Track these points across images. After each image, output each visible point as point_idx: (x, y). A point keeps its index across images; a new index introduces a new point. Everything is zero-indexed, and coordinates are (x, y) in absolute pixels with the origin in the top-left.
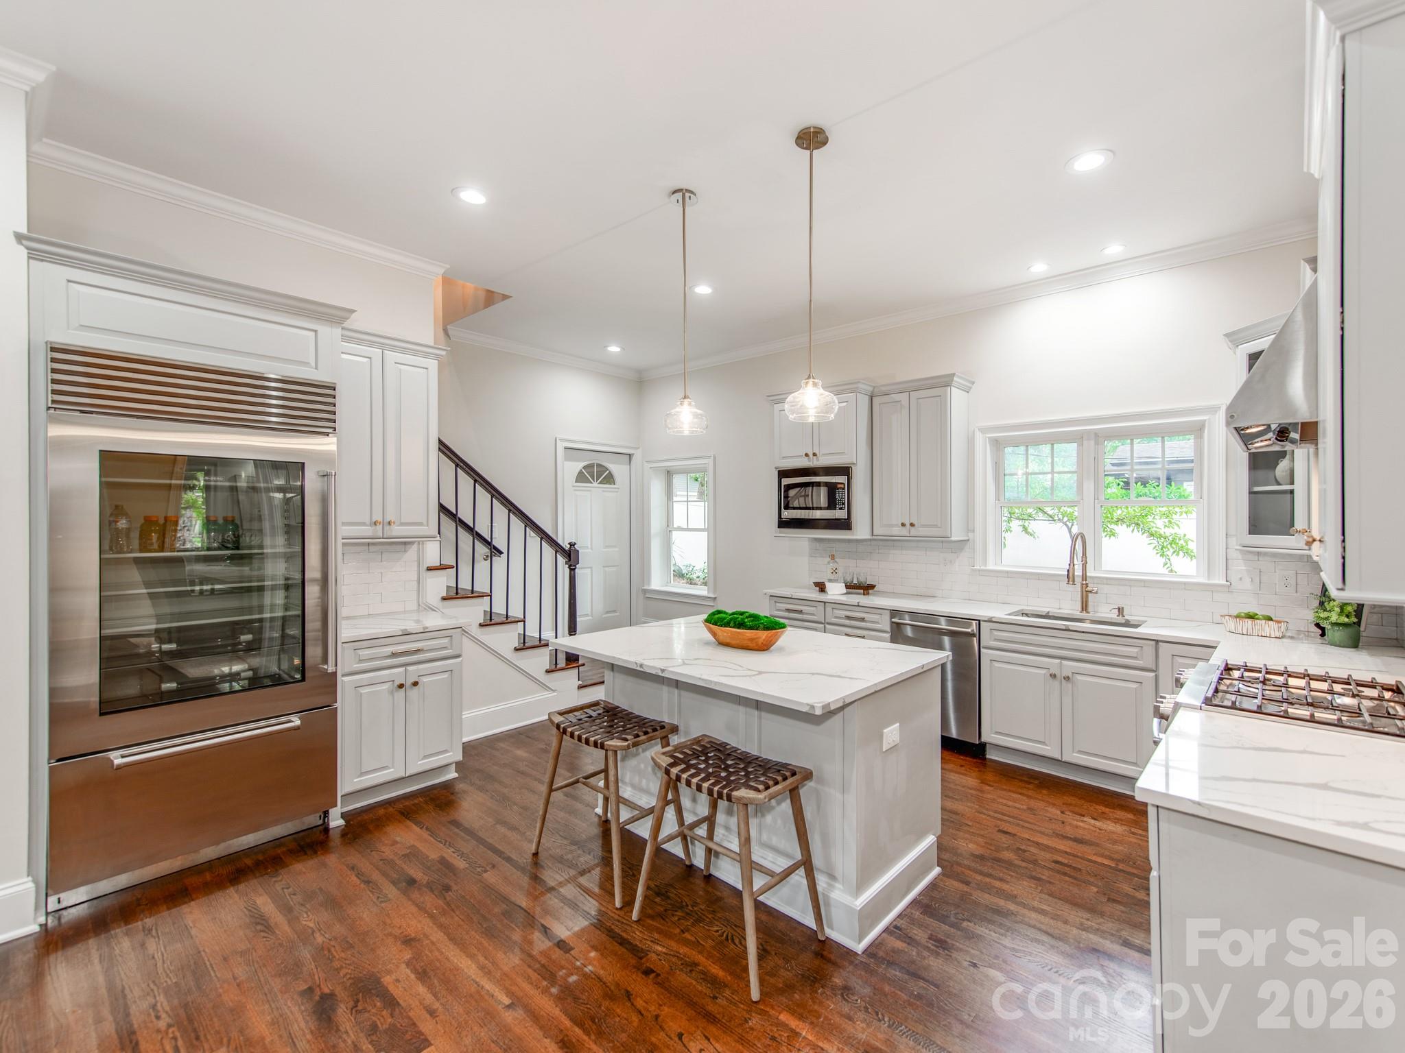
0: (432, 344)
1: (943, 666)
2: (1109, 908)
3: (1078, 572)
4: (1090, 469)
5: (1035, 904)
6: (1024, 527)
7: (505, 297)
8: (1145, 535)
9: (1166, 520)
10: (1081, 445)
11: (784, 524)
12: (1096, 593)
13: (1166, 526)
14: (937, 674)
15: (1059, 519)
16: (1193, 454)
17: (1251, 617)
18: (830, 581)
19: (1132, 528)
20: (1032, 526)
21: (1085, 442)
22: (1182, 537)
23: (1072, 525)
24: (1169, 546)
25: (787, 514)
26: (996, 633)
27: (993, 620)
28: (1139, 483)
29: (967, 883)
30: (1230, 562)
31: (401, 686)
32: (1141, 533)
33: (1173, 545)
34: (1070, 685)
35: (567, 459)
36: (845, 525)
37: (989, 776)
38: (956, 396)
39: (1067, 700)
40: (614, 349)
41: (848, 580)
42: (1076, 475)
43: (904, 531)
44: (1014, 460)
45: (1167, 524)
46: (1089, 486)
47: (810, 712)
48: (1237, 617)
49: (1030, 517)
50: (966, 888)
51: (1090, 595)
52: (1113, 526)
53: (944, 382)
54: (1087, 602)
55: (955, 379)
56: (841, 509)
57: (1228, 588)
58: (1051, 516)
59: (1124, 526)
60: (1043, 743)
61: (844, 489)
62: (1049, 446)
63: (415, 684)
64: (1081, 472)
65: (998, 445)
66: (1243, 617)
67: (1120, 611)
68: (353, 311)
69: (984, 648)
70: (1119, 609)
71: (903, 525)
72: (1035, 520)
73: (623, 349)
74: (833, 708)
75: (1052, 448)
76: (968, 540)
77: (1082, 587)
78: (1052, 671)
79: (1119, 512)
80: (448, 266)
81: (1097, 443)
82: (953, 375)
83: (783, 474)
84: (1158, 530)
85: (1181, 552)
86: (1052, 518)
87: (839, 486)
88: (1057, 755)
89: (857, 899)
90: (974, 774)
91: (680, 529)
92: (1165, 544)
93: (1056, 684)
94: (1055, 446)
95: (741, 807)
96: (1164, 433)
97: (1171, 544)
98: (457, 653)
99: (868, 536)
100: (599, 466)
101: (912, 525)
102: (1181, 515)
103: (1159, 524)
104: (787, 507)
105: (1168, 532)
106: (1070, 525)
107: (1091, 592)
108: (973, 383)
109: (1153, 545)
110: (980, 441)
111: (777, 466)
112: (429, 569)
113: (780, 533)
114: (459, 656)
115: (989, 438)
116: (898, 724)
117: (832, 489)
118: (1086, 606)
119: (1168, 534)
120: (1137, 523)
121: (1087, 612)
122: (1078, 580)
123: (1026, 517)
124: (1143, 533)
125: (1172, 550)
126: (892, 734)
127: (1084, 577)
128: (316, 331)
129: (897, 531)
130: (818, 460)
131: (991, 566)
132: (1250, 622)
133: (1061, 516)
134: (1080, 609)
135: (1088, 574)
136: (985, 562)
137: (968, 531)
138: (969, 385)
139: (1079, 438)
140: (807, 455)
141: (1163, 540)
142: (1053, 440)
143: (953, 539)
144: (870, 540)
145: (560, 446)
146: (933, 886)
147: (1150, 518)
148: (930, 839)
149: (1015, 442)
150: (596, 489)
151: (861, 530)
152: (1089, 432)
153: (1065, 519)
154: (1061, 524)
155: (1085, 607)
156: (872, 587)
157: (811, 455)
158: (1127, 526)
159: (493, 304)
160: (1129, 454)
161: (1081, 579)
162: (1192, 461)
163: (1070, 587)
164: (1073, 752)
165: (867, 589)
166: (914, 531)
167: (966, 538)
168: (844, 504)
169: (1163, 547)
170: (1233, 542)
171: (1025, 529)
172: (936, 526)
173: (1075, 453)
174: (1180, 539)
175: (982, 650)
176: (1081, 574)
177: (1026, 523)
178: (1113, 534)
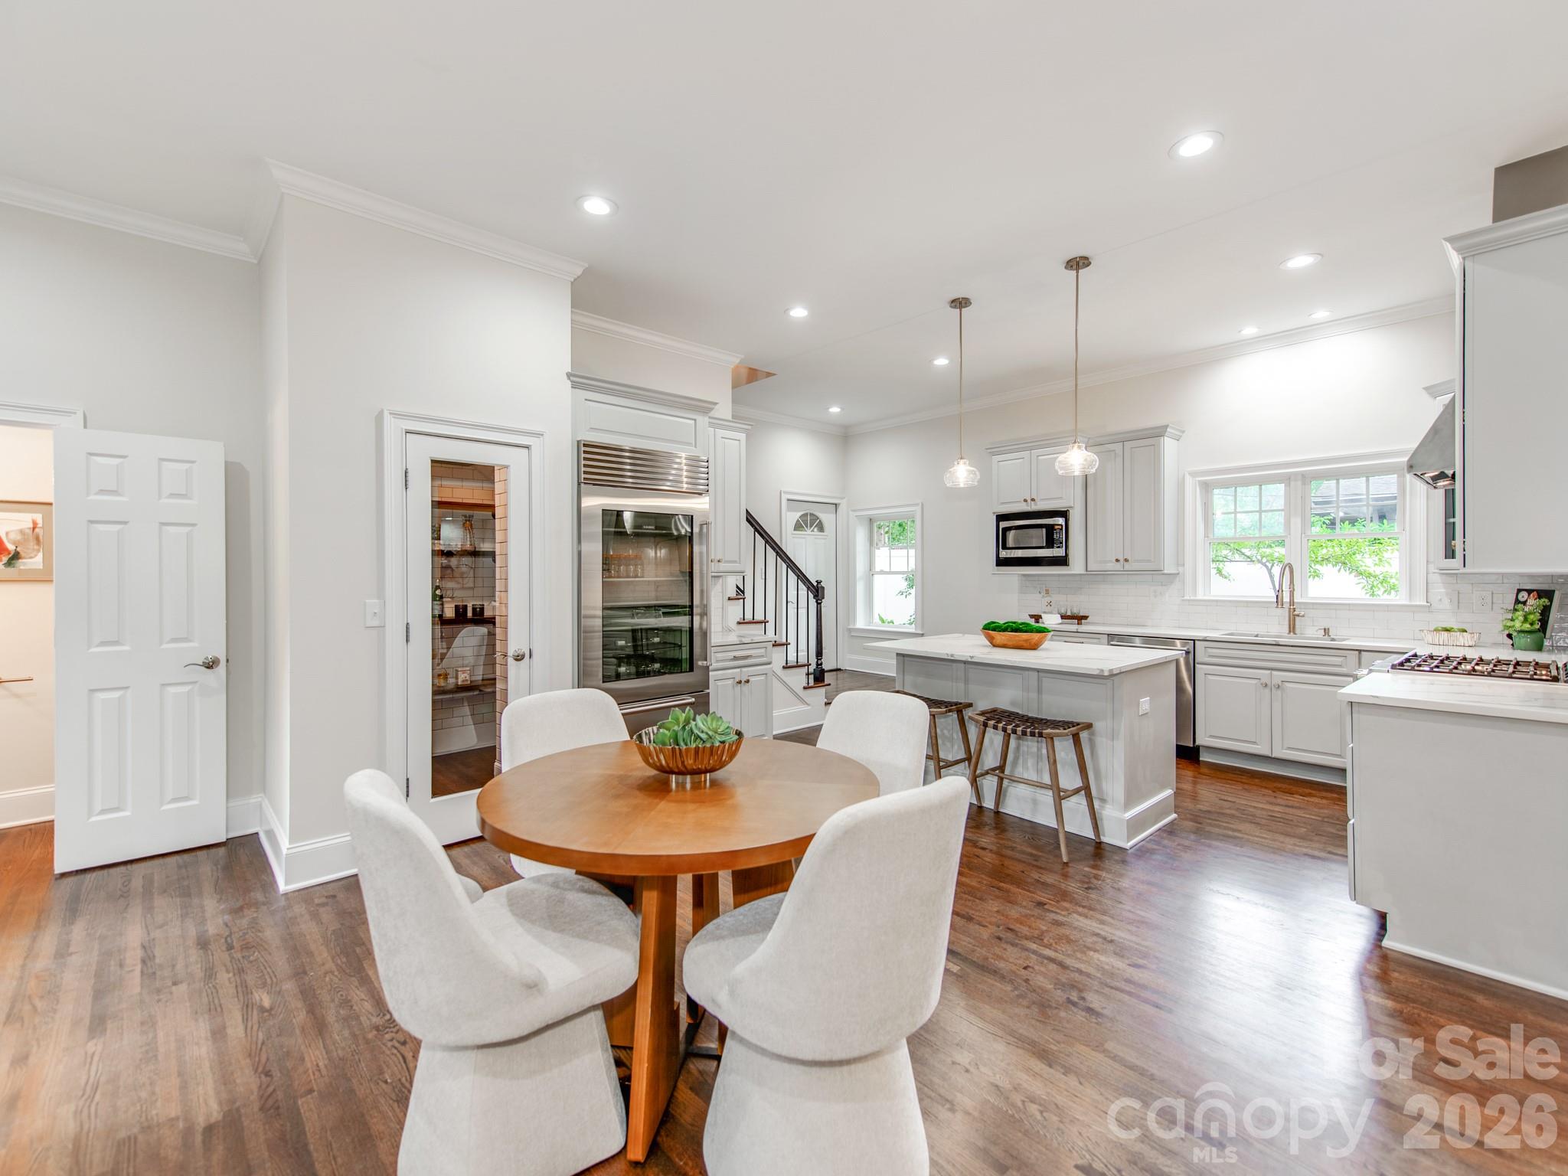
0: (730, 418)
1: (1177, 661)
2: (1316, 838)
3: (1286, 599)
4: (1297, 507)
5: (1257, 834)
6: (1218, 569)
7: (769, 375)
8: (1354, 574)
9: (1377, 559)
10: (1288, 485)
11: (1001, 562)
12: (1303, 616)
13: (1376, 564)
14: (1173, 667)
15: (1258, 560)
16: (1396, 492)
17: (1447, 630)
18: (1045, 613)
19: (1338, 567)
20: (1228, 568)
21: (1292, 483)
22: (1394, 575)
23: (1273, 565)
24: (1379, 585)
25: (1004, 554)
26: (1209, 650)
27: (1208, 639)
28: (1347, 522)
29: (1200, 823)
30: (1430, 585)
31: (740, 682)
32: (1348, 572)
33: (1384, 584)
34: (1279, 692)
35: (789, 509)
36: (1063, 561)
37: (1204, 770)
38: (1168, 445)
39: (1277, 706)
40: (835, 410)
41: (1063, 612)
42: (1283, 513)
43: (1118, 566)
44: (1221, 500)
45: (1377, 562)
46: (1297, 522)
47: (1101, 674)
48: (1436, 630)
49: (1226, 559)
50: (1199, 825)
51: (1297, 618)
52: (1318, 567)
53: (1159, 433)
54: (1294, 625)
55: (1168, 430)
56: (1058, 547)
57: (1429, 608)
58: (1249, 557)
59: (1330, 565)
60: (1254, 743)
61: (1061, 529)
62: (1257, 487)
63: (748, 681)
64: (1288, 511)
65: (1207, 488)
66: (1439, 630)
67: (1326, 631)
68: (716, 404)
69: (1198, 663)
70: (1325, 629)
71: (1117, 560)
72: (1231, 561)
73: (842, 409)
74: (1115, 673)
75: (1261, 489)
76: (1178, 574)
77: (1290, 611)
78: (1264, 681)
79: (1324, 551)
80: (743, 356)
81: (1304, 484)
82: (1167, 426)
83: (1001, 518)
84: (1367, 569)
85: (1392, 591)
86: (1250, 559)
87: (1056, 527)
88: (1267, 753)
89: (1125, 813)
90: (1191, 769)
91: (882, 572)
92: (1375, 583)
93: (1267, 691)
94: (1263, 487)
95: (1049, 740)
96: (1368, 473)
97: (1382, 583)
98: (769, 661)
99: (1083, 572)
100: (811, 515)
101: (1126, 560)
102: (1392, 553)
103: (1368, 562)
104: (1005, 547)
105: (1378, 570)
106: (1269, 565)
107: (1298, 615)
108: (1183, 432)
109: (1361, 585)
110: (1190, 484)
111: (995, 511)
112: (729, 599)
113: (998, 571)
114: (769, 663)
115: (1199, 481)
116: (1148, 698)
117: (1050, 529)
118: (1294, 628)
119: (1378, 573)
120: (1343, 562)
121: (1295, 634)
122: (1286, 606)
123: (1221, 558)
124: (1350, 573)
125: (1382, 590)
126: (1145, 703)
127: (1292, 602)
128: (695, 420)
129: (1111, 566)
130: (1036, 505)
131: (1200, 596)
132: (1446, 633)
133: (1259, 558)
134: (1288, 632)
135: (1295, 601)
136: (1195, 592)
137: (1178, 565)
138: (1181, 434)
139: (1287, 480)
140: (1025, 501)
141: (1373, 579)
142: (1261, 482)
143: (1166, 572)
144: (1085, 575)
145: (785, 497)
146: (1172, 823)
147: (1358, 557)
148: (1169, 792)
149: (1225, 485)
150: (810, 534)
151: (1076, 565)
152: (1296, 474)
153: (1264, 560)
154: (1260, 565)
155: (1292, 629)
156: (1086, 618)
157: (1029, 501)
158: (1333, 566)
159: (757, 380)
160: (1334, 493)
161: (1288, 605)
162: (1395, 498)
163: (1279, 611)
164: (1282, 748)
165: (1080, 619)
166: (1127, 566)
167: (1176, 572)
168: (1061, 543)
169: (1373, 586)
170: (1432, 568)
171: (1219, 572)
172: (1149, 561)
173: (1282, 493)
174: (1391, 577)
175: (1197, 665)
176: (1288, 600)
177: (1221, 566)
178: (1317, 575)
